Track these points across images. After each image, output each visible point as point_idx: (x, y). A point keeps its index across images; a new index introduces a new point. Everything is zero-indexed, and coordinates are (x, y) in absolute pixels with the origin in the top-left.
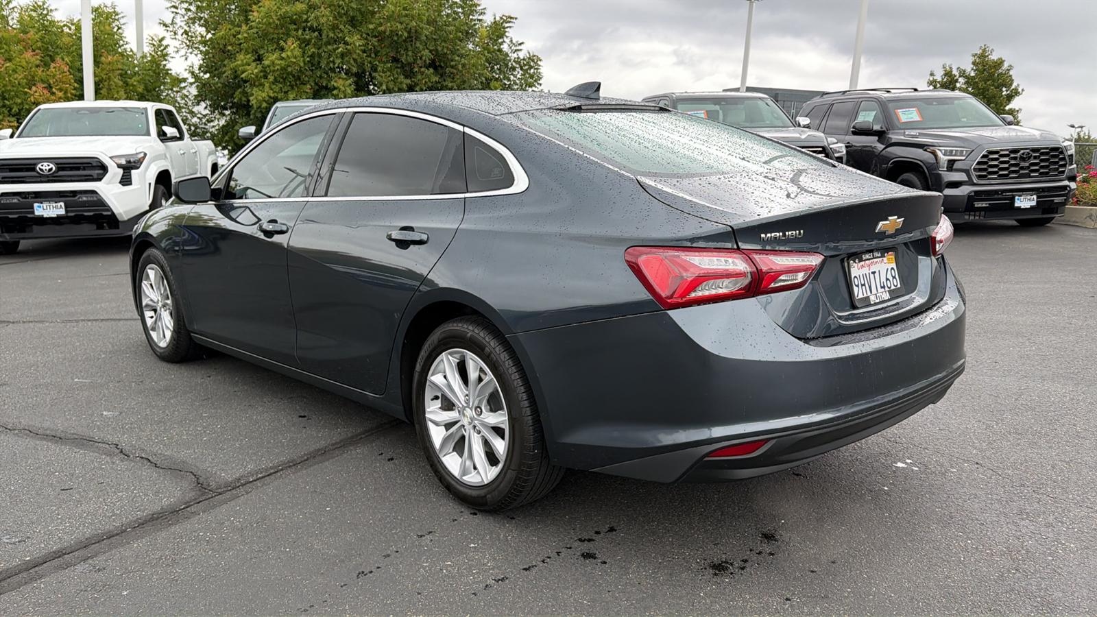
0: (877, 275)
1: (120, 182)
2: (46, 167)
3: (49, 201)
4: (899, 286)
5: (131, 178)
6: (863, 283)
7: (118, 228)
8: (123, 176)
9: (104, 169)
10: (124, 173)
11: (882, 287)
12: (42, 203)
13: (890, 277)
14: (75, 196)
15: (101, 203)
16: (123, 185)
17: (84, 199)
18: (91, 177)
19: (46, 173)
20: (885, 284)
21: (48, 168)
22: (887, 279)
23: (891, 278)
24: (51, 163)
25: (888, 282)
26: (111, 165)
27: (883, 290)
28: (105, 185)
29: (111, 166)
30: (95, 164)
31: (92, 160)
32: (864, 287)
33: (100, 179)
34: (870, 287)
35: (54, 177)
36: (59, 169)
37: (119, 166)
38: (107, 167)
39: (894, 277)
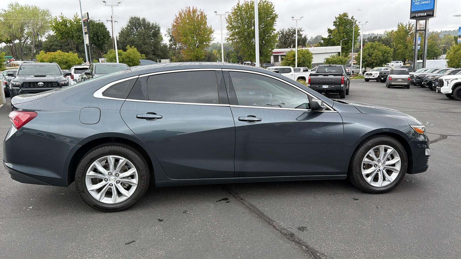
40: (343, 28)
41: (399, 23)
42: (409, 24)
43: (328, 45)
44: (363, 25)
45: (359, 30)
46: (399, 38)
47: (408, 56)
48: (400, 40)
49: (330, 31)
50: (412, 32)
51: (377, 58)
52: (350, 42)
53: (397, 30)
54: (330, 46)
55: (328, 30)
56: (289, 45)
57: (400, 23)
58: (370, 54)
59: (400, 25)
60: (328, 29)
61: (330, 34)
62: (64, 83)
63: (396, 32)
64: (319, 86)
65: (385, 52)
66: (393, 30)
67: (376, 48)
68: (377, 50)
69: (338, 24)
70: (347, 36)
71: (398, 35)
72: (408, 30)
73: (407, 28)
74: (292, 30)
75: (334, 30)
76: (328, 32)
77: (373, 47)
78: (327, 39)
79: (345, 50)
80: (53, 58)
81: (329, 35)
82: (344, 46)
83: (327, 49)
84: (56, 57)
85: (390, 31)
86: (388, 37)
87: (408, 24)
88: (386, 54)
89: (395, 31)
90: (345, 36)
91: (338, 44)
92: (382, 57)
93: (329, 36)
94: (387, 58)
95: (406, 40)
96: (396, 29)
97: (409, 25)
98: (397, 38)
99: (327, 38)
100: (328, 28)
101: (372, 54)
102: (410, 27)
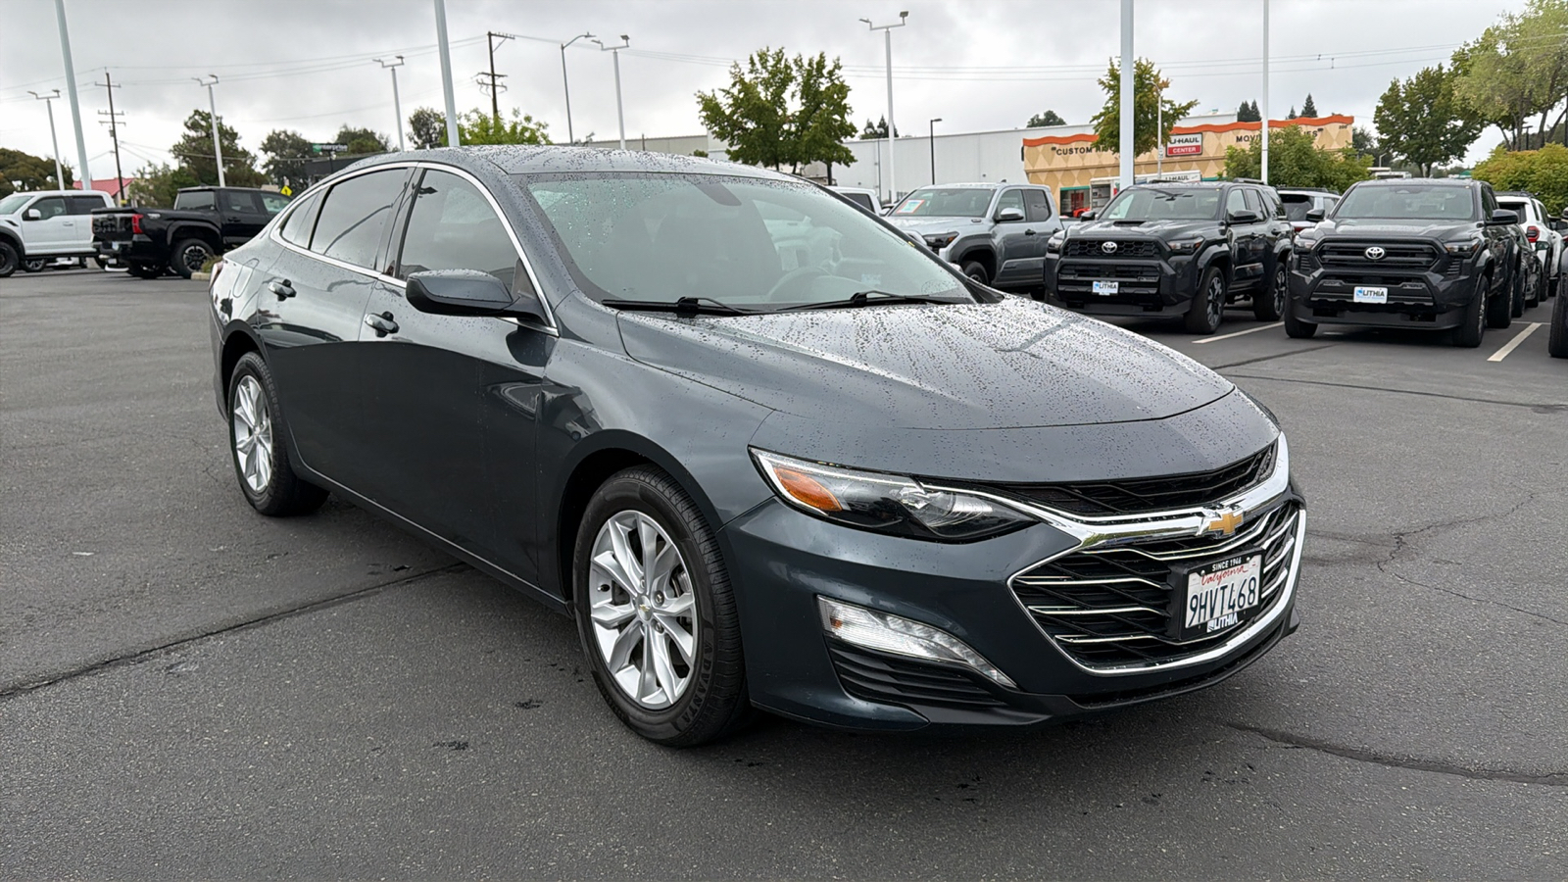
62: (1461, 249)
80: (1522, 172)
84: (1533, 167)
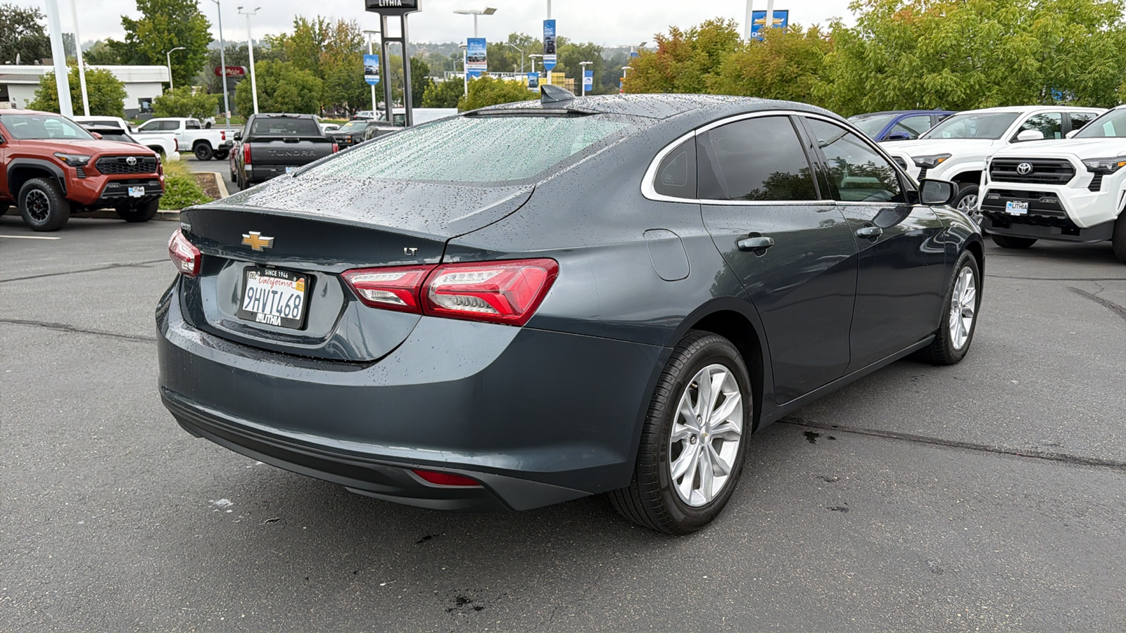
0: (277, 296)
1: (1089, 187)
2: (1024, 167)
3: (1018, 200)
4: (298, 318)
5: (1100, 183)
6: (258, 297)
7: (1078, 235)
8: (1093, 180)
9: (1072, 171)
10: (1095, 177)
11: (278, 311)
12: (1012, 202)
13: (291, 304)
14: (1038, 197)
15: (1058, 207)
16: (1092, 190)
17: (1048, 201)
18: (1057, 180)
19: (1024, 173)
20: (283, 309)
21: (1025, 168)
22: (287, 305)
23: (292, 306)
24: (1028, 163)
25: (288, 308)
26: (1080, 168)
27: (278, 314)
28: (1069, 189)
29: (1081, 170)
30: (1065, 166)
31: (1063, 162)
32: (257, 302)
33: (1064, 183)
34: (264, 305)
35: (1030, 177)
36: (1035, 170)
37: (1090, 170)
38: (1075, 170)
39: (296, 307)
40: (166, 19)
41: (296, 18)
42: (319, 21)
43: (129, 61)
44: (249, 15)
45: (209, 26)
46: (301, 53)
47: (330, 99)
48: (304, 60)
49: (128, 23)
50: (330, 41)
51: (287, 100)
52: (189, 56)
53: (294, 35)
54: (137, 64)
55: (124, 21)
56: (7, 57)
57: (299, 18)
58: (269, 91)
59: (301, 23)
60: (122, 19)
61: (131, 32)
63: (292, 38)
64: (277, 170)
65: (304, 87)
66: (284, 34)
67: (279, 75)
68: (285, 82)
69: (149, 6)
70: (179, 40)
71: (297, 45)
72: (319, 34)
73: (317, 32)
74: (7, 11)
75: (141, 23)
76: (122, 27)
77: (272, 73)
78: (125, 45)
79: (179, 78)
81: (129, 34)
82: (177, 66)
83: (131, 72)
85: (277, 36)
86: (275, 49)
87: (317, 21)
88: (306, 91)
89: (289, 35)
90: (175, 41)
91: (158, 60)
92: (300, 99)
93: (129, 37)
94: (310, 101)
95: (317, 60)
96: (291, 32)
97: (321, 24)
98: (296, 54)
99: (124, 42)
100: (124, 16)
101: (272, 89)
102: (324, 28)
